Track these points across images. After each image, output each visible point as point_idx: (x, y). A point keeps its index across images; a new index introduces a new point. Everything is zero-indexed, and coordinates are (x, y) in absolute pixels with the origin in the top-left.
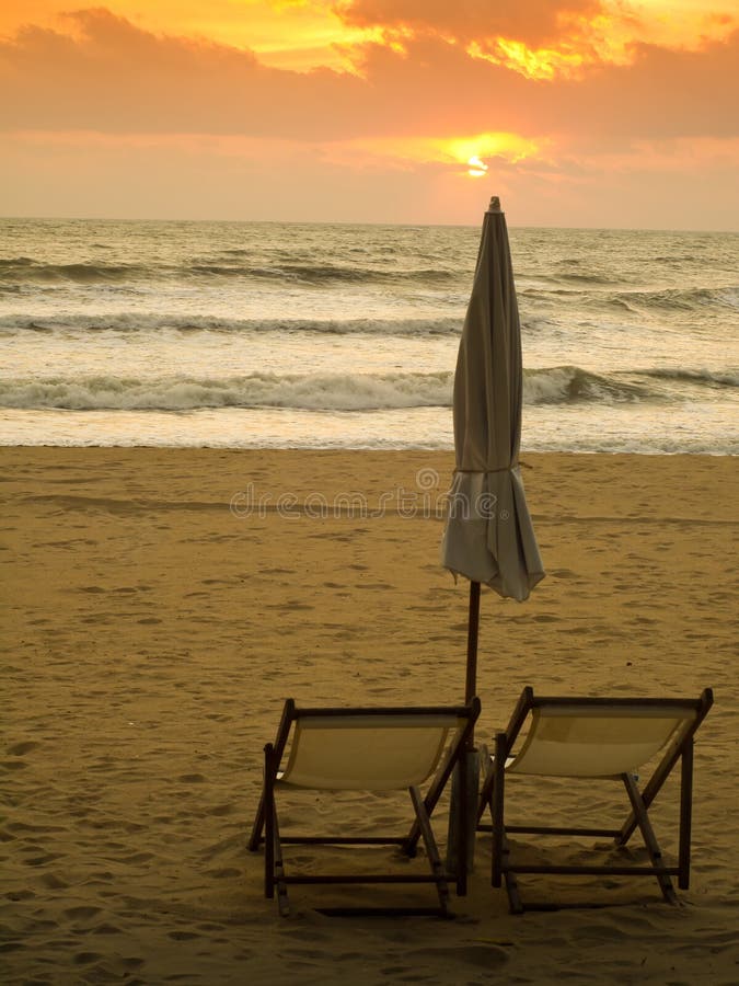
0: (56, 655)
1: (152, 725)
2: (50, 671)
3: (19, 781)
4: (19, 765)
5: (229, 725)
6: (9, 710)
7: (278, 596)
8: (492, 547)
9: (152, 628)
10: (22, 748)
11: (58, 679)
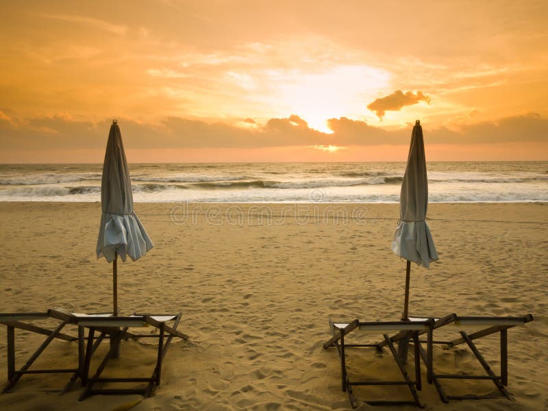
0: (256, 259)
1: (283, 286)
2: (255, 265)
3: (246, 312)
4: (246, 304)
5: (304, 286)
6: (244, 280)
7: (306, 240)
8: (418, 249)
9: (278, 249)
10: (247, 297)
11: (256, 268)
